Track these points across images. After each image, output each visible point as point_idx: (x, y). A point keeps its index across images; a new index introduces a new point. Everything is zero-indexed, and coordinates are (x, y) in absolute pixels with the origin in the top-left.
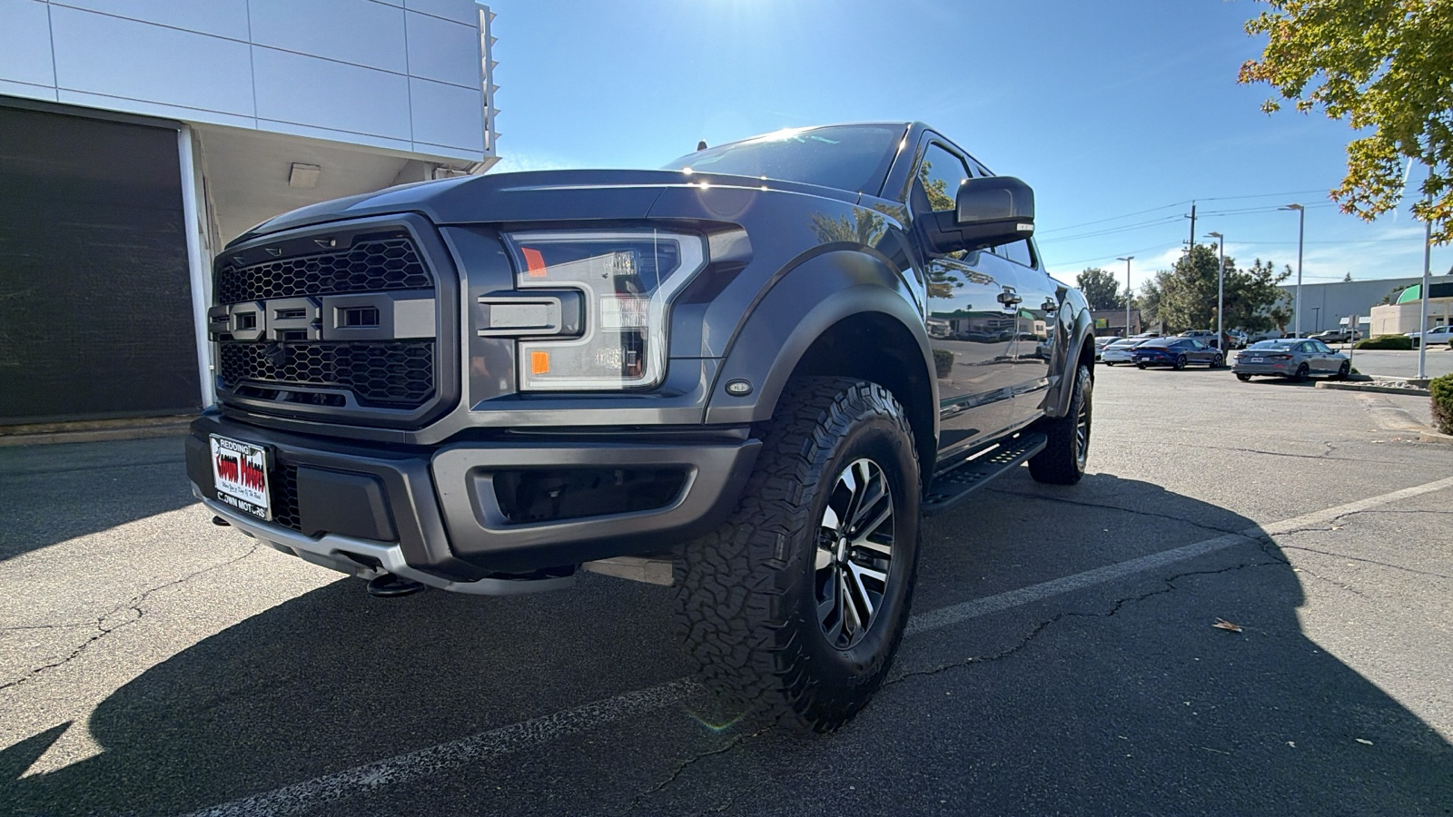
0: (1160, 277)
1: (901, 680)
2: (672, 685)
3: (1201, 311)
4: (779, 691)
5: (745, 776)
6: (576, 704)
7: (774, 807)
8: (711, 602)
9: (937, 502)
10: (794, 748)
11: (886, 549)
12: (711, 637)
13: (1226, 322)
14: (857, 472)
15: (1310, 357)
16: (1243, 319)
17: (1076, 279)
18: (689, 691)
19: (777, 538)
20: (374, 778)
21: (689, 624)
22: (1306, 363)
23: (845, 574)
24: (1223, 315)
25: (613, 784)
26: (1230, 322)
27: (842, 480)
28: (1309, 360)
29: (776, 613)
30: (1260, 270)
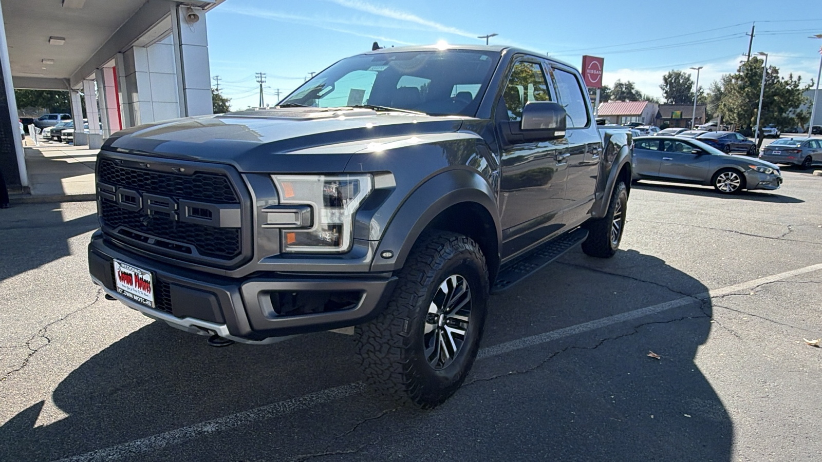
0: (724, 79)
1: (472, 383)
2: (353, 384)
3: (746, 111)
4: (405, 391)
5: (388, 429)
6: (304, 394)
7: (400, 442)
8: (373, 350)
9: (503, 286)
10: (413, 416)
11: (465, 319)
12: (372, 366)
13: (763, 121)
14: (450, 283)
15: (814, 151)
16: (775, 118)
17: (662, 78)
18: (361, 388)
19: (404, 322)
20: (209, 428)
21: (362, 359)
22: (810, 156)
23: (442, 332)
24: (761, 115)
25: (325, 432)
26: (765, 123)
27: (441, 288)
28: (812, 153)
29: (403, 356)
30: (792, 81)
